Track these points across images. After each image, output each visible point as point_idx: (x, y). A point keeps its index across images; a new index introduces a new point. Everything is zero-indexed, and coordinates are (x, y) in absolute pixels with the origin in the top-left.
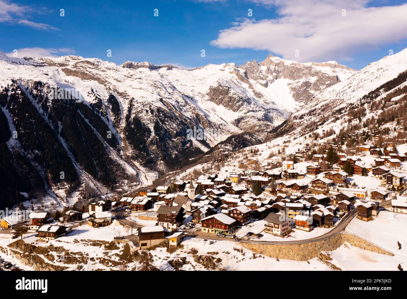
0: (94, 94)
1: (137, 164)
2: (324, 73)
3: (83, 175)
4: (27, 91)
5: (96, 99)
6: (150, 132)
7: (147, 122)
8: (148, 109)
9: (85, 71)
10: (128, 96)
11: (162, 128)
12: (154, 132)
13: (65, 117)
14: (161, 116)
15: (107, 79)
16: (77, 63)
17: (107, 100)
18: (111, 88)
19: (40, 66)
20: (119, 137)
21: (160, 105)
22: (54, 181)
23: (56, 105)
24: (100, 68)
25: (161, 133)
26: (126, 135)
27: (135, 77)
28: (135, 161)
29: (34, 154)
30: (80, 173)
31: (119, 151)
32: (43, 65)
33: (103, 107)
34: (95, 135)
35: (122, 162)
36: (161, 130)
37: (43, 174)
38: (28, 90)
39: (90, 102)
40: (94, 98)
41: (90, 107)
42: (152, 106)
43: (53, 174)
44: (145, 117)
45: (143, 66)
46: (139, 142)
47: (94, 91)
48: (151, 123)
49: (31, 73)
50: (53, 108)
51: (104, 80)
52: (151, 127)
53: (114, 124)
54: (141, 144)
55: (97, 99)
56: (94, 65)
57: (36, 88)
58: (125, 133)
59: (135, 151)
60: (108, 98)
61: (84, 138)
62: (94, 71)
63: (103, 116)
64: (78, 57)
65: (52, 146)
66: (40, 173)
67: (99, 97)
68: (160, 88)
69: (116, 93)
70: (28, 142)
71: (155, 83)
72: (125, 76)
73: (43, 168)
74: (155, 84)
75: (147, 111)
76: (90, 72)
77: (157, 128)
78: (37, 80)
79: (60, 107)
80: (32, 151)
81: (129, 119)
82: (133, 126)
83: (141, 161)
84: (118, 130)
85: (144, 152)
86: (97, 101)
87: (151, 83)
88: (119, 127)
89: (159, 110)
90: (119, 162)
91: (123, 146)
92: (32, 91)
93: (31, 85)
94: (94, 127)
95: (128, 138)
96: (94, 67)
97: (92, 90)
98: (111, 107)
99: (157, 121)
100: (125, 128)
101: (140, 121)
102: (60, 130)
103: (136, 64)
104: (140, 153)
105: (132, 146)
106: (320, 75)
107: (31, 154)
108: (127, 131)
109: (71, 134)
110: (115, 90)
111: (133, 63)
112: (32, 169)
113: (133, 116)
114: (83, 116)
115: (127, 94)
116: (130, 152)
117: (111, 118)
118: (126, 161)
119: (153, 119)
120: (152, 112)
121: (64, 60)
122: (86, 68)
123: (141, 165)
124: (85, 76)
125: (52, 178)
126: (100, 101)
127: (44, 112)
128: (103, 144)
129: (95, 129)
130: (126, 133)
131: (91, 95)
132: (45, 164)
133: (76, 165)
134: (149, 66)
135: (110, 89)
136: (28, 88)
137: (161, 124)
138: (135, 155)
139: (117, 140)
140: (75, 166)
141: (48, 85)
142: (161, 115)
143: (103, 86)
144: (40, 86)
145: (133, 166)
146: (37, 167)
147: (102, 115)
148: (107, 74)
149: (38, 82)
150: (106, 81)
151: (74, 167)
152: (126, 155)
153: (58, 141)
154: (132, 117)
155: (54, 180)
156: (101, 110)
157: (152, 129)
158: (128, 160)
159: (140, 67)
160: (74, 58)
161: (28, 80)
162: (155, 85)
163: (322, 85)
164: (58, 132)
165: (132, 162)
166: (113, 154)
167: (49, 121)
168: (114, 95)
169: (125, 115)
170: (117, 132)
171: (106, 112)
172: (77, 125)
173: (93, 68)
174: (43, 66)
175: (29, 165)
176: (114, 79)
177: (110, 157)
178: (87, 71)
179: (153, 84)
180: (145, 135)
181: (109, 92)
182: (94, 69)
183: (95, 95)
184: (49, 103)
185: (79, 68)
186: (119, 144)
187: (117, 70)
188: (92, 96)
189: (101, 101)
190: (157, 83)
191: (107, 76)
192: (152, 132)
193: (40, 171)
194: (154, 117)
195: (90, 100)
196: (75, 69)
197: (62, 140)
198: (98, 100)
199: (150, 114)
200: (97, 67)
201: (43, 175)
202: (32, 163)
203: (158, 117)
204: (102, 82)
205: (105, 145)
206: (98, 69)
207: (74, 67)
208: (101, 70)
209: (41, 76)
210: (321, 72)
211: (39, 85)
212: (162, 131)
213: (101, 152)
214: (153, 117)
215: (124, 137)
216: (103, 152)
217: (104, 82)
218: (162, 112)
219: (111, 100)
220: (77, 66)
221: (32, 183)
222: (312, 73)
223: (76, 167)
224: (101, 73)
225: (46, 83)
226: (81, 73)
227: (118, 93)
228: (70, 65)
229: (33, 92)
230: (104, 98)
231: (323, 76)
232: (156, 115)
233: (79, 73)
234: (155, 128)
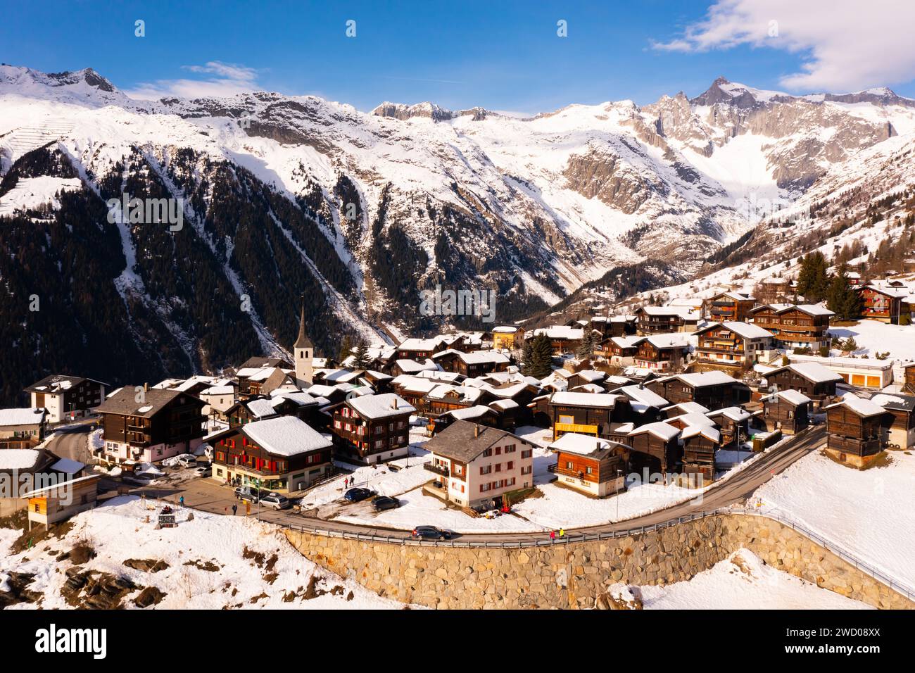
0: (305, 175)
1: (394, 330)
2: (856, 119)
3: (274, 354)
4: (162, 170)
5: (308, 187)
6: (424, 258)
7: (421, 236)
8: (423, 207)
9: (288, 125)
10: (380, 178)
11: (453, 251)
12: (434, 260)
13: (241, 227)
14: (451, 224)
15: (334, 142)
16: (269, 108)
17: (334, 187)
18: (343, 160)
19: (194, 116)
20: (356, 270)
21: (451, 197)
22: (211, 365)
23: (223, 199)
24: (319, 118)
25: (452, 262)
26: (372, 266)
27: (397, 135)
28: (390, 324)
29: (172, 306)
30: (268, 349)
31: (355, 301)
32: (201, 113)
33: (325, 204)
34: (304, 266)
35: (360, 326)
36: (450, 254)
37: (190, 348)
38: (165, 169)
39: (296, 193)
40: (306, 183)
41: (295, 204)
42: (433, 199)
43: (210, 350)
44: (416, 226)
45: (419, 114)
46: (402, 282)
47: (306, 168)
48: (429, 238)
49: (173, 132)
50: (216, 207)
51: (327, 144)
52: (430, 248)
53: (348, 241)
54: (405, 286)
55: (312, 185)
56: (306, 111)
57: (181, 164)
58: (369, 263)
59: (392, 302)
60: (335, 183)
61: (280, 272)
62: (307, 125)
63: (324, 224)
64: (272, 94)
65: (208, 290)
66: (183, 347)
67: (316, 182)
68: (452, 159)
69: (353, 172)
70: (158, 279)
71: (441, 148)
72: (375, 134)
73: (190, 336)
74: (442, 151)
75: (421, 212)
76: (297, 127)
77: (442, 249)
78: (184, 145)
79: (230, 203)
80: (168, 299)
81: (380, 231)
82: (387, 246)
83: (403, 324)
84: (355, 254)
85: (411, 306)
86: (310, 190)
87: (432, 148)
88: (358, 248)
89: (448, 209)
90: (354, 325)
91: (365, 292)
92: (173, 169)
93: (171, 157)
94: (303, 247)
95: (375, 272)
96: (306, 116)
97: (301, 167)
98: (342, 205)
99: (444, 234)
100: (370, 249)
101: (404, 233)
102: (229, 254)
103: (402, 109)
104: (402, 306)
105: (385, 290)
106: (846, 123)
107: (165, 306)
108: (375, 257)
109: (251, 263)
110: (352, 166)
111: (397, 106)
112: (167, 337)
113: (389, 224)
114: (279, 224)
115: (377, 174)
116: (380, 304)
117: (342, 228)
118: (370, 324)
119: (434, 231)
120: (432, 213)
121: (244, 102)
122: (289, 118)
123: (404, 332)
124: (286, 137)
125: (207, 358)
126: (318, 189)
127: (196, 215)
128: (320, 286)
129: (304, 253)
130: (372, 262)
131: (299, 177)
132: (193, 328)
133: (260, 330)
134: (433, 114)
135: (340, 164)
136: (163, 164)
137: (451, 240)
138: (392, 310)
139: (352, 276)
140: (259, 333)
141: (206, 156)
142: (453, 220)
143: (324, 156)
144: (190, 160)
145: (387, 335)
146: (177, 333)
147: (320, 223)
148: (335, 129)
149: (186, 150)
150: (333, 146)
151: (256, 335)
152: (372, 310)
153: (223, 277)
154: (386, 225)
155: (211, 362)
156: (320, 211)
157: (431, 253)
158: (375, 321)
159: (413, 114)
160: (264, 97)
161: (165, 147)
162: (441, 154)
163: (849, 147)
164: (225, 259)
165: (383, 325)
166: (343, 308)
167: (207, 235)
168: (349, 178)
169: (372, 221)
170: (354, 259)
171: (330, 215)
172: (266, 243)
173: (304, 118)
174: (200, 116)
175: (161, 329)
176: (350, 141)
177: (335, 315)
178: (291, 124)
179: (436, 151)
180: (415, 267)
181: (337, 171)
182: (305, 121)
183: (307, 176)
184: (208, 195)
185: (274, 119)
186: (356, 287)
187: (355, 121)
188: (301, 179)
189: (320, 189)
190: (446, 149)
191: (335, 134)
192: (432, 259)
193: (184, 342)
194: (437, 226)
195: (295, 188)
196: (266, 121)
197: (233, 277)
198: (314, 189)
199: (427, 218)
200: (313, 116)
201: (189, 351)
202: (168, 326)
203: (445, 225)
204: (322, 147)
205: (324, 288)
206: (315, 120)
207: (264, 118)
208: (322, 120)
209: (193, 136)
210: (846, 115)
211: (187, 157)
212: (454, 256)
213: (316, 304)
214: (434, 225)
215: (367, 271)
216: (321, 304)
217: (327, 147)
218: (455, 213)
219: (342, 188)
220: (269, 115)
221: (164, 367)
222: (826, 118)
223: (260, 335)
224: (323, 128)
225: (202, 153)
226: (279, 129)
227: (357, 172)
228: (256, 113)
229: (175, 172)
230: (328, 184)
231: (851, 124)
232: (440, 221)
233: (275, 130)
234: (437, 249)
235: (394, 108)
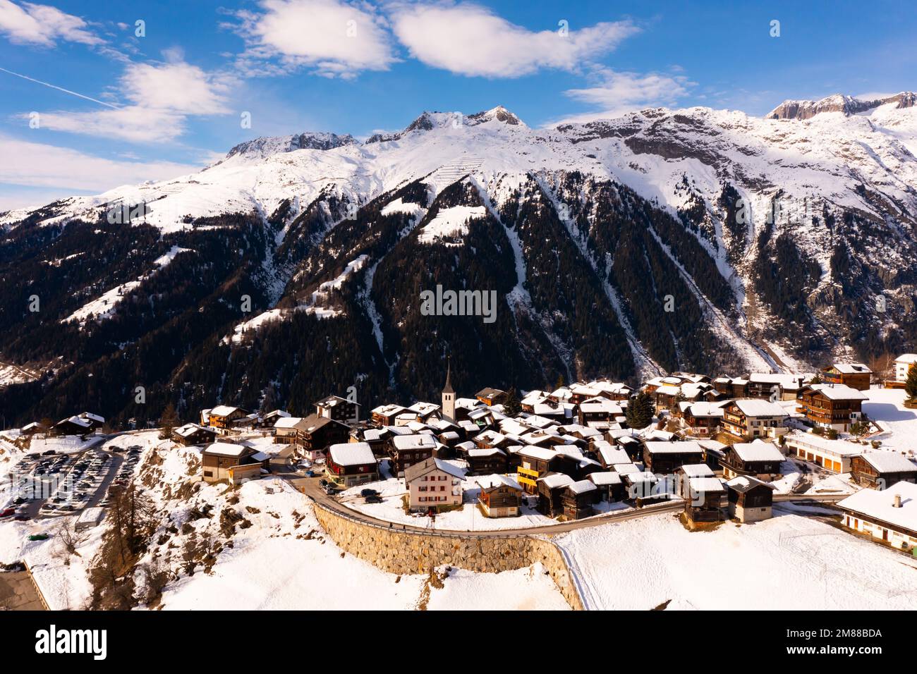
0: (688, 188)
1: (777, 349)
3: (645, 367)
4: (552, 193)
5: (691, 200)
6: (818, 271)
7: (815, 247)
8: (819, 215)
9: (674, 139)
10: (771, 186)
11: (854, 263)
12: (830, 273)
13: (621, 244)
14: (853, 232)
15: (720, 152)
16: (656, 124)
17: (718, 199)
18: (730, 170)
19: (585, 140)
20: (738, 284)
21: (856, 202)
22: (586, 375)
23: (605, 217)
24: (706, 129)
25: (852, 275)
26: (755, 281)
27: (792, 138)
28: (773, 342)
29: (554, 319)
30: (640, 363)
31: (735, 317)
32: (591, 136)
33: (708, 217)
34: (682, 281)
35: (738, 344)
36: (850, 266)
37: (568, 358)
38: (555, 192)
39: (678, 207)
40: (688, 197)
41: (676, 218)
42: (832, 206)
43: (585, 361)
44: (810, 237)
45: (827, 109)
46: (788, 298)
47: (690, 181)
48: (824, 249)
49: (563, 157)
50: (599, 226)
51: (713, 154)
52: (825, 260)
53: (730, 254)
54: (792, 302)
55: (694, 199)
56: (692, 123)
57: (569, 187)
58: (753, 277)
59: (776, 319)
60: (719, 195)
61: (657, 288)
62: (693, 137)
63: (706, 238)
64: (659, 110)
65: (587, 304)
66: (562, 357)
67: (699, 195)
68: (860, 159)
69: (740, 182)
70: (543, 295)
71: (846, 146)
72: (767, 139)
73: (569, 347)
74: (847, 150)
75: (815, 221)
76: (683, 140)
77: (840, 261)
78: (572, 169)
79: (612, 221)
80: (551, 313)
81: (766, 243)
82: (774, 259)
83: (788, 342)
84: (738, 268)
85: (799, 323)
86: (693, 204)
87: (835, 147)
88: (741, 262)
89: (850, 216)
90: (731, 343)
91: (746, 307)
92: (562, 192)
93: (560, 181)
94: (681, 262)
95: (759, 287)
96: (692, 128)
97: (685, 181)
98: (726, 216)
99: (843, 245)
100: (754, 263)
101: (794, 245)
102: (608, 270)
103: (807, 106)
104: (787, 323)
105: (768, 306)
107: (547, 318)
108: (759, 271)
109: (628, 279)
110: (740, 176)
111: (801, 103)
112: (547, 347)
113: (777, 235)
114: (659, 239)
115: (767, 181)
116: (762, 320)
117: (725, 241)
118: (750, 342)
119: (831, 241)
120: (830, 221)
121: (631, 121)
122: (675, 132)
123: (788, 352)
124: (672, 151)
125: (583, 368)
126: (701, 202)
127: (580, 234)
128: (697, 301)
129: (682, 268)
130: (755, 276)
131: (682, 191)
132: (572, 339)
133: (634, 344)
134: (845, 106)
135: (726, 174)
136: (554, 189)
137: (852, 251)
138: (775, 327)
139: (732, 291)
140: (632, 347)
141: (591, 178)
142: (856, 228)
143: (710, 168)
144: (577, 182)
145: (767, 355)
146: (558, 343)
147: (702, 236)
148: (723, 139)
149: (574, 173)
150: (719, 156)
151: (630, 349)
152: (753, 327)
153: (602, 293)
154: (774, 236)
155: (586, 373)
156: (703, 224)
157: (826, 264)
158: (755, 339)
159: (820, 110)
160: (651, 113)
161: (556, 172)
162: (846, 153)
164: (605, 275)
165: (765, 344)
166: (720, 324)
167: (590, 252)
168: (736, 188)
169: (758, 233)
170: (736, 273)
171: (713, 228)
172: (644, 259)
173: (689, 131)
174: (591, 139)
175: (543, 340)
176: (739, 150)
177: (711, 331)
178: (677, 138)
179: (840, 150)
180: (805, 281)
181: (723, 182)
182: (691, 133)
183: (690, 190)
184: (591, 215)
185: (660, 135)
186: (736, 302)
187: (746, 128)
188: (683, 192)
189: (704, 202)
190: (853, 147)
191: (723, 143)
192: (826, 272)
193: (563, 353)
194: (835, 235)
195: (677, 202)
196: (652, 137)
197: (611, 292)
198: (696, 202)
199: (823, 226)
200: (700, 127)
201: (567, 361)
202: (549, 337)
203: (846, 233)
204: (708, 158)
205: (701, 304)
206: (702, 132)
207: (650, 134)
208: (709, 131)
209: (581, 160)
211: (575, 180)
212: (854, 269)
213: (692, 319)
214: (831, 234)
215: (750, 286)
216: (697, 320)
217: (714, 159)
218: (858, 220)
219: (727, 200)
220: (655, 131)
221: (544, 375)
223: (633, 349)
224: (709, 139)
225: (588, 175)
226: (664, 144)
227: (745, 181)
228: (643, 130)
229: (564, 194)
230: (712, 196)
232: (839, 229)
233: (660, 146)
234: (834, 262)
235: (797, 105)
